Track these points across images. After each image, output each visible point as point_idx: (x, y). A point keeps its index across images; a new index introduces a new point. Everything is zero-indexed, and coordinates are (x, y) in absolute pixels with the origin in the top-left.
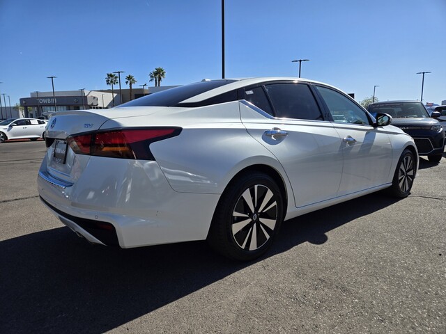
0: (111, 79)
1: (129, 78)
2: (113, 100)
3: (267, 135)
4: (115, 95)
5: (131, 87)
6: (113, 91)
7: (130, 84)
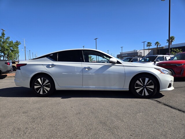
0: (149, 44)
1: (157, 43)
2: (149, 53)
3: (48, 66)
4: (150, 51)
5: (157, 46)
6: (149, 49)
7: (157, 45)
